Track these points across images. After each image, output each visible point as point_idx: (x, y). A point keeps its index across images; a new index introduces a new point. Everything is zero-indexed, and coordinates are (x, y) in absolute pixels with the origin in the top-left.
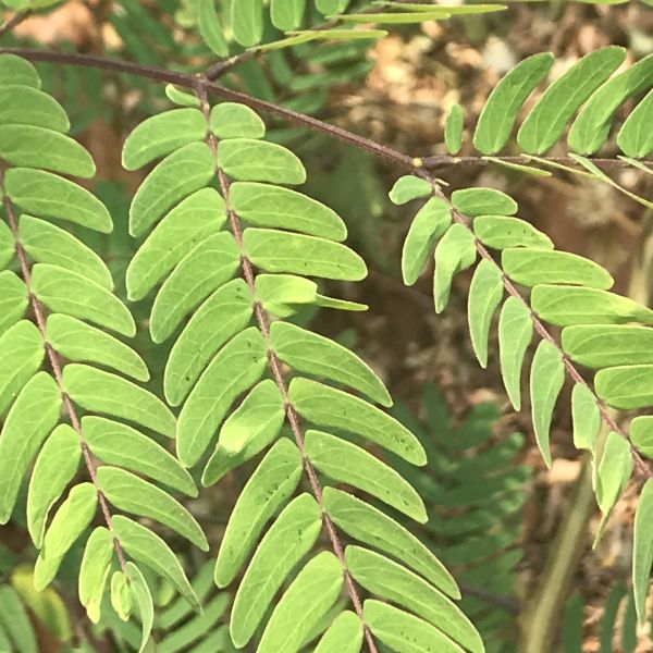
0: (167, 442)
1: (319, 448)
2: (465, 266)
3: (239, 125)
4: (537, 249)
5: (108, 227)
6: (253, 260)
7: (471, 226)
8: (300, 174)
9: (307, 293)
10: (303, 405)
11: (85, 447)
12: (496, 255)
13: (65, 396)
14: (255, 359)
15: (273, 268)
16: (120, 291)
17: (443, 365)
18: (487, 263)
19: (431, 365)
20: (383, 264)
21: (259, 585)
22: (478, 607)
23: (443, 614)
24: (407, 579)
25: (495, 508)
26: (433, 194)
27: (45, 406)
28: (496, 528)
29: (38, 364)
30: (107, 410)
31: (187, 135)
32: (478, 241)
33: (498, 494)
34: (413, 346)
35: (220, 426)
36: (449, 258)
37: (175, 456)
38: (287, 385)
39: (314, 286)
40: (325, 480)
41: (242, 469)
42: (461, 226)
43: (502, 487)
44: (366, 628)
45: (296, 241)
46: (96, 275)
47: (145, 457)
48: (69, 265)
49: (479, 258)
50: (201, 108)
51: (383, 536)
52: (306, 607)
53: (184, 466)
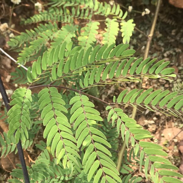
0: (76, 144)
1: (96, 145)
2: (116, 119)
3: (85, 99)
4: (126, 117)
5: (67, 112)
6: (87, 117)
7: (117, 113)
8: (94, 106)
9: (95, 123)
10: (94, 138)
11: (63, 143)
12: (120, 117)
13: (61, 136)
14: (87, 132)
15: (90, 119)
16: (69, 122)
17: (106, 113)
18: (119, 119)
19: (105, 113)
20: (105, 117)
21: (88, 165)
22: (112, 152)
23: (114, 169)
24: (108, 164)
25: (114, 137)
26: (111, 108)
27: (58, 137)
28: (114, 139)
29: (57, 131)
30: (67, 138)
31: (78, 99)
32: (118, 115)
33: (115, 135)
34: (102, 111)
35: (83, 142)
36: (114, 118)
37: (77, 146)
38: (92, 135)
39: (95, 122)
40: (97, 150)
41: (86, 147)
42: (115, 113)
43: (116, 134)
44: (103, 171)
45: (93, 115)
46: (65, 119)
47: (72, 145)
48: (62, 117)
49: (114, 113)
50: (80, 95)
51: (105, 158)
52: (95, 168)
53: (78, 148)
